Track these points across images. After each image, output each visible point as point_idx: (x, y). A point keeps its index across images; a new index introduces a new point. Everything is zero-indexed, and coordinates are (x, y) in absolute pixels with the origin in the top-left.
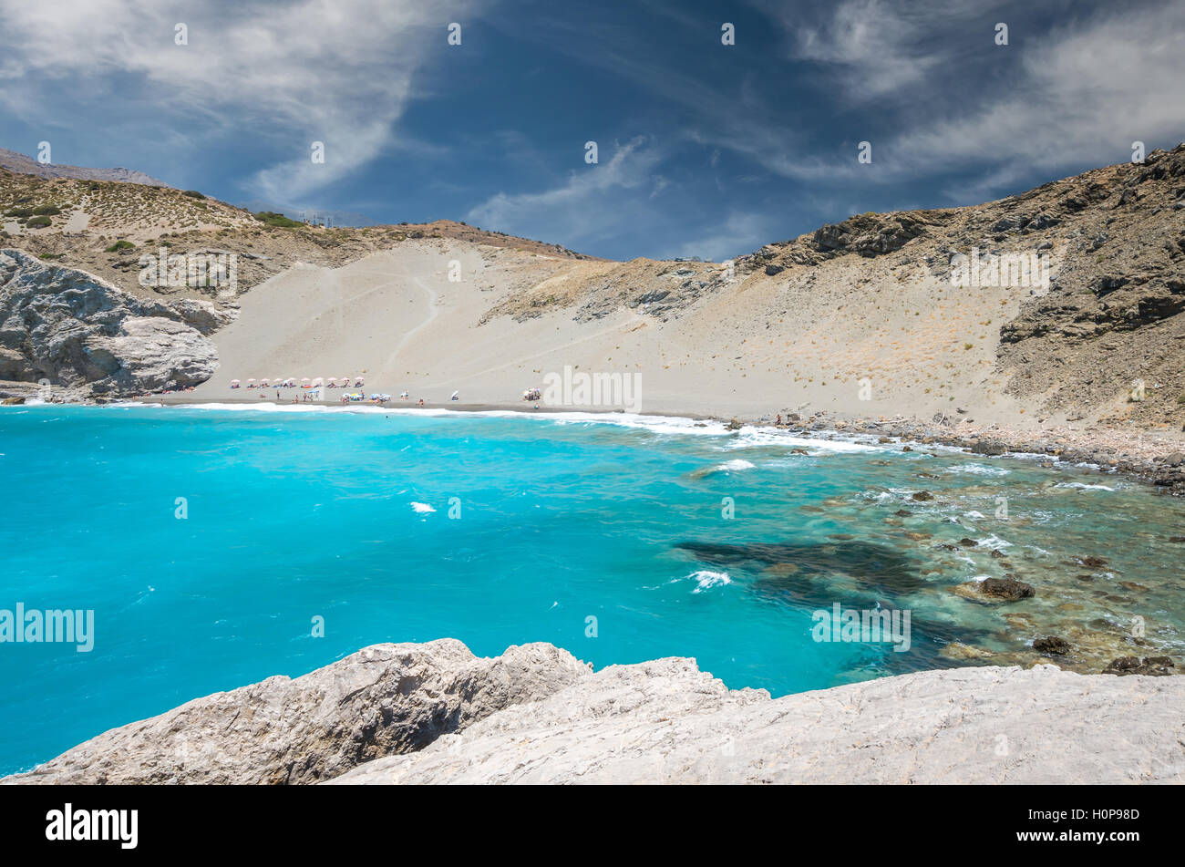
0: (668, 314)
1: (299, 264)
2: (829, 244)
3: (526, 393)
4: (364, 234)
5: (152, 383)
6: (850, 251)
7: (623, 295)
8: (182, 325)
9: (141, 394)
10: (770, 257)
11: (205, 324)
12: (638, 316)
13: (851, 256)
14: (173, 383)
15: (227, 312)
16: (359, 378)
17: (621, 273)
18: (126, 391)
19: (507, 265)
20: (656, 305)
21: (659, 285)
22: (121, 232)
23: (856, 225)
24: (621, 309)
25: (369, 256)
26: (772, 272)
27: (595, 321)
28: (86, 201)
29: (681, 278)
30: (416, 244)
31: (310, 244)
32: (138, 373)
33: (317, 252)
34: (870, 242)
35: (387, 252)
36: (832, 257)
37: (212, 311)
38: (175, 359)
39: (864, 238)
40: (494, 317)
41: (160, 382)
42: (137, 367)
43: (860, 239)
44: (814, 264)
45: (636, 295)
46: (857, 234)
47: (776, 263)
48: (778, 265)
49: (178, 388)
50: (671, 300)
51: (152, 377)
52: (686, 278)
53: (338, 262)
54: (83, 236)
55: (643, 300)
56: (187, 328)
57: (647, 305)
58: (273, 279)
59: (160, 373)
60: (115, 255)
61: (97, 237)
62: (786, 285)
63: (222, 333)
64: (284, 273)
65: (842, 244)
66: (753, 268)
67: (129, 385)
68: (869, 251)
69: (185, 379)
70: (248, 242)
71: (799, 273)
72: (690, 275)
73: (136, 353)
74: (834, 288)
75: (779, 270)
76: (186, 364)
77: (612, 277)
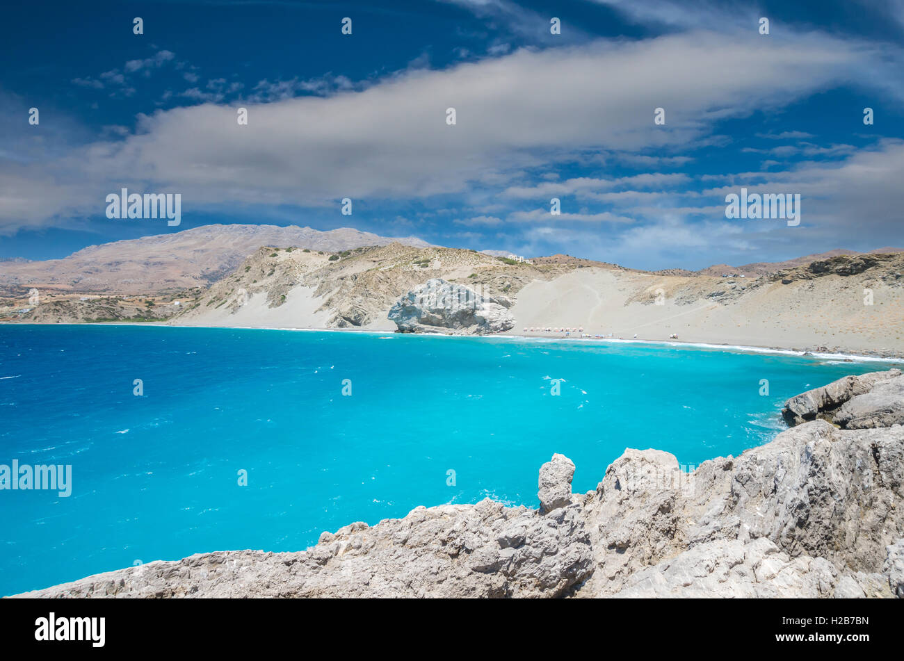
0: (727, 302)
1: (534, 280)
2: (819, 269)
3: (672, 336)
4: (558, 266)
5: (496, 329)
6: (832, 273)
7: (700, 293)
8: (501, 307)
9: (492, 333)
10: (783, 276)
11: (507, 305)
12: (711, 303)
13: (832, 275)
14: (502, 329)
15: (513, 301)
16: (581, 328)
17: (694, 282)
18: (487, 331)
19: (628, 279)
20: (719, 297)
21: (720, 289)
22: (452, 268)
23: (835, 261)
24: (701, 299)
25: (562, 276)
26: (785, 282)
27: (687, 305)
28: (437, 256)
29: (730, 285)
30: (581, 270)
31: (537, 271)
32: (491, 325)
33: (541, 275)
34: (844, 269)
35: (569, 274)
36: (822, 275)
37: (509, 300)
38: (502, 319)
39: (841, 267)
40: (631, 303)
41: (499, 328)
42: (491, 322)
43: (837, 268)
44: (811, 279)
45: (707, 293)
46: (836, 265)
47: (788, 278)
48: (789, 279)
49: (503, 331)
50: (726, 295)
51: (496, 327)
52: (733, 285)
53: (550, 279)
54: (439, 270)
55: (712, 296)
56: (502, 307)
57: (714, 298)
58: (526, 287)
59: (498, 324)
60: (472, 279)
61: (444, 270)
62: (796, 290)
63: (512, 309)
64: (530, 284)
65: (827, 270)
66: (774, 281)
67: (488, 329)
68: (844, 273)
69: (506, 328)
70: (514, 271)
71: (801, 284)
72: (735, 284)
73: (491, 317)
74: (827, 291)
75: (790, 282)
76: (506, 321)
77: (691, 285)
